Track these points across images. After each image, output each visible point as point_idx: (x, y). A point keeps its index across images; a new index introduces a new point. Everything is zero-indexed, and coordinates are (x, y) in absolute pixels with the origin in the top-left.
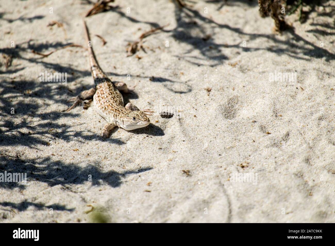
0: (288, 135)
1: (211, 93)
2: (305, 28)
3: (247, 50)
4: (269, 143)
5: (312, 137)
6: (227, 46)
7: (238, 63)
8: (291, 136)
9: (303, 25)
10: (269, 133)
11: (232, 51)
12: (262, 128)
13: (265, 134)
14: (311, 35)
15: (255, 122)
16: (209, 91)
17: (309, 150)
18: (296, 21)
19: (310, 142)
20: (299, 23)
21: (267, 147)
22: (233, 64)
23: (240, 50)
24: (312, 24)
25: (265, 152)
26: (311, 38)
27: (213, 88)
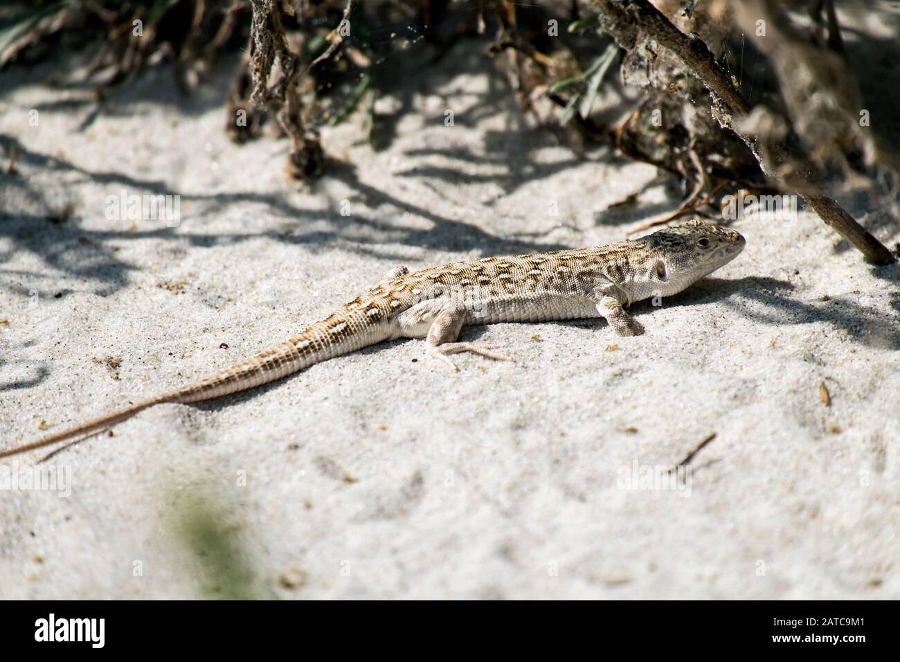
0: (418, 480)
1: (123, 371)
2: (389, 163)
3: (206, 241)
4: (360, 507)
5: (506, 482)
6: (133, 235)
7: (190, 280)
8: (429, 483)
9: (384, 157)
10: (349, 480)
11: (158, 245)
12: (325, 465)
13: (337, 483)
14: (413, 183)
15: (296, 447)
16: (114, 365)
17: (502, 521)
18: (357, 144)
19: (502, 497)
20: (367, 149)
21: (357, 520)
22: (173, 284)
23: (183, 244)
24: (411, 153)
25: (356, 537)
26: (416, 192)
27: (126, 357)
